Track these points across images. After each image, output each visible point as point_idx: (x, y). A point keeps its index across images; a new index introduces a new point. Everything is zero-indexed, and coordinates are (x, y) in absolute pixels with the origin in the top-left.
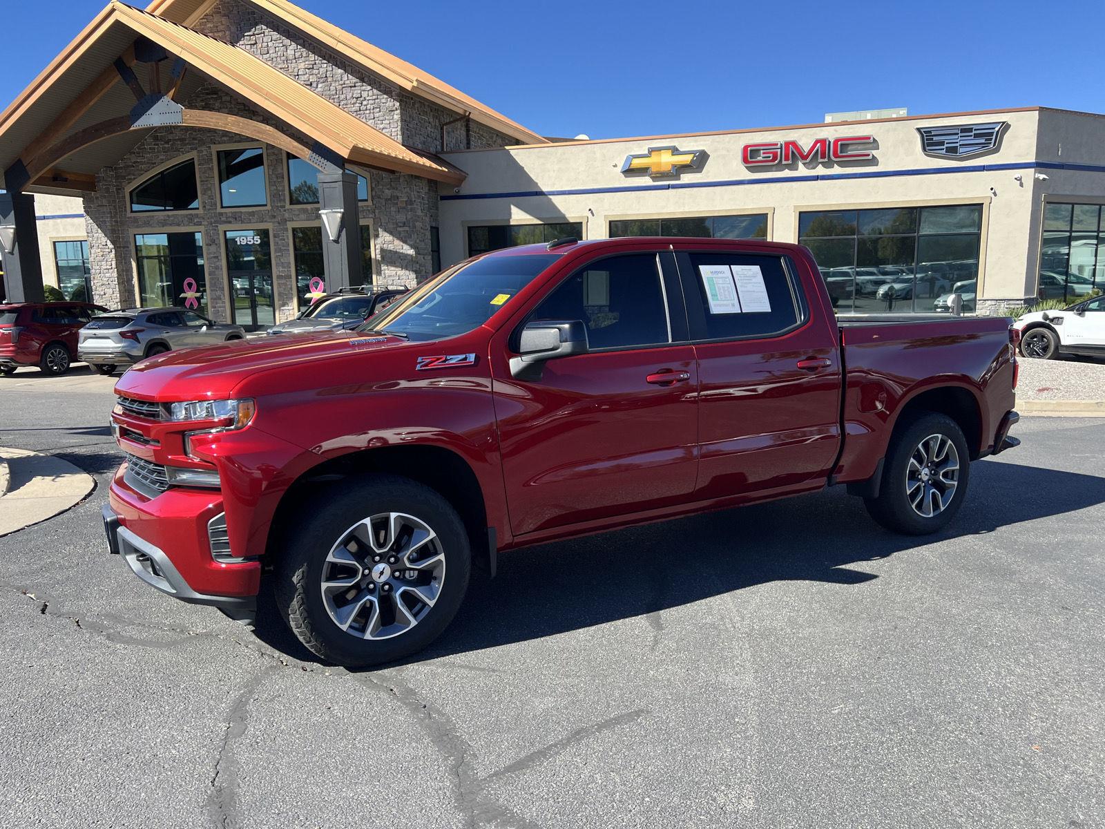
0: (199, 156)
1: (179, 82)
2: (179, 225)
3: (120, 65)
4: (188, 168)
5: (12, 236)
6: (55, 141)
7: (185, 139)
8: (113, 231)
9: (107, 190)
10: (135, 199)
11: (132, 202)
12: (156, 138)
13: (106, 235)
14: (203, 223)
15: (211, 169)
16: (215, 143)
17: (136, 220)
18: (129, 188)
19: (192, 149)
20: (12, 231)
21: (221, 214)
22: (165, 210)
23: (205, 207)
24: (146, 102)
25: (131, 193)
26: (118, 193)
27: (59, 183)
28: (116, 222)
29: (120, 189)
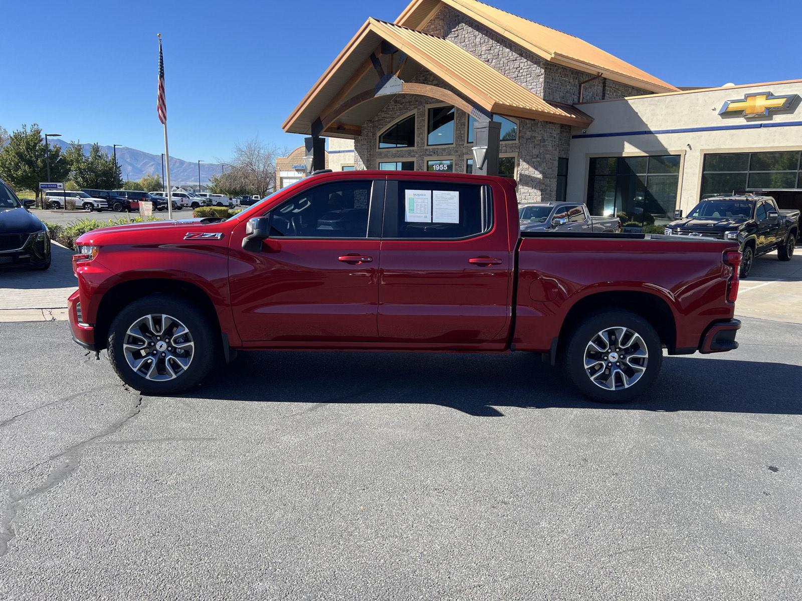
0: (418, 112)
1: (403, 67)
2: (402, 157)
3: (373, 58)
4: (411, 120)
5: (311, 162)
6: (337, 106)
7: (411, 102)
8: (368, 160)
9: (367, 135)
10: (382, 140)
11: (380, 142)
12: (396, 102)
13: (364, 163)
14: (416, 156)
15: (424, 120)
16: (428, 104)
17: (380, 154)
18: (379, 134)
19: (415, 108)
20: (311, 159)
21: (427, 150)
22: (397, 147)
23: (418, 145)
24: (384, 79)
25: (380, 137)
26: (373, 137)
27: (340, 131)
28: (370, 155)
29: (374, 134)
